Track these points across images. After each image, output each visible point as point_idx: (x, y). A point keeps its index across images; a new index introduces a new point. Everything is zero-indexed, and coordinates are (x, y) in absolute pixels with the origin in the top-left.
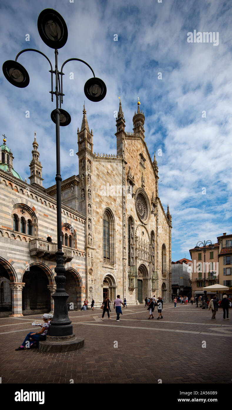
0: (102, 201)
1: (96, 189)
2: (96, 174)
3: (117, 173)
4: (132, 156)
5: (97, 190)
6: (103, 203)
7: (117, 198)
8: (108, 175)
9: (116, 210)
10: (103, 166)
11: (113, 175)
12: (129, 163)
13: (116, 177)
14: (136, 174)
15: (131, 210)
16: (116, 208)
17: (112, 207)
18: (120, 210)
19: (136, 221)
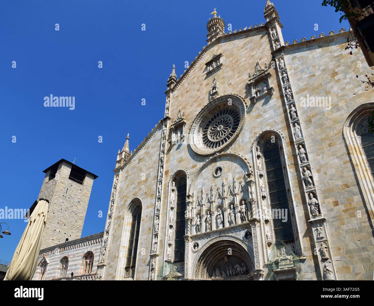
2: (124, 179)
3: (154, 145)
8: (139, 163)
9: (147, 191)
10: (135, 160)
11: (147, 154)
13: (151, 151)
14: (196, 101)
15: (180, 162)
16: (147, 188)
17: (141, 192)
18: (154, 185)
19: (193, 167)
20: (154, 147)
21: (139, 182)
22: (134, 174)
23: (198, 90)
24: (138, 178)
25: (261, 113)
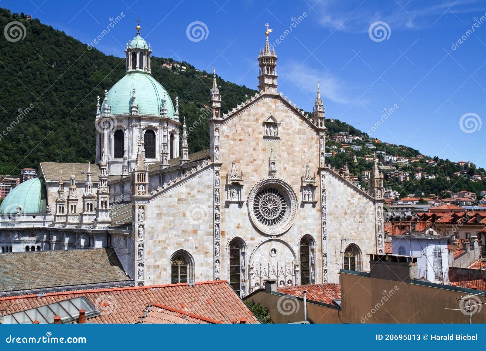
0: (166, 246)
1: (155, 236)
2: (155, 215)
3: (201, 188)
4: (242, 138)
5: (158, 235)
6: (169, 248)
7: (201, 226)
8: (179, 203)
9: (197, 245)
10: (171, 196)
11: (191, 197)
12: (233, 154)
13: (198, 196)
14: (251, 162)
15: (238, 227)
16: (197, 242)
17: (189, 244)
18: (206, 241)
19: (252, 239)
20: (202, 192)
21: (183, 231)
22: (174, 216)
23: (254, 149)
24: (181, 225)
25: (306, 216)
